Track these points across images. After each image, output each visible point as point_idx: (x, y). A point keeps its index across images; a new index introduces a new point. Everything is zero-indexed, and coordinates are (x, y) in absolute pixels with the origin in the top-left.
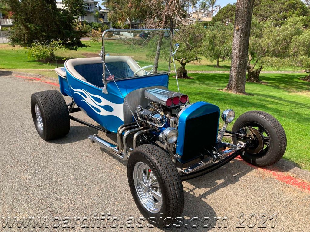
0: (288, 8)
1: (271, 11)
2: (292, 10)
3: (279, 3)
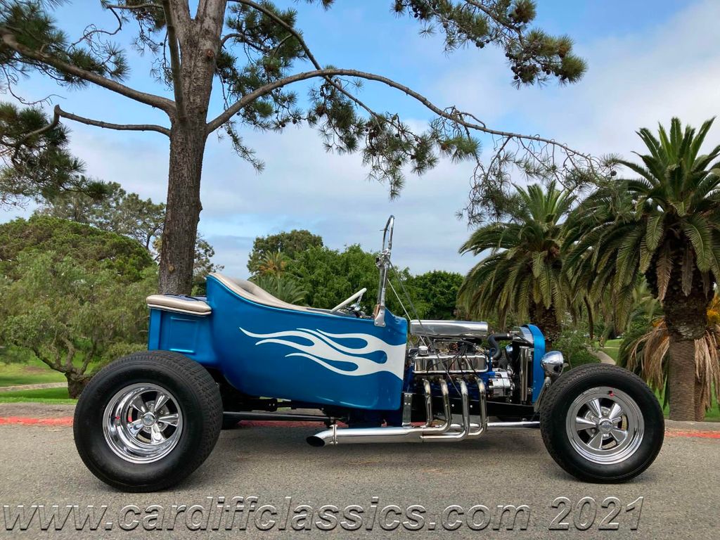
0: (114, 251)
1: (79, 254)
2: (123, 257)
3: (92, 240)
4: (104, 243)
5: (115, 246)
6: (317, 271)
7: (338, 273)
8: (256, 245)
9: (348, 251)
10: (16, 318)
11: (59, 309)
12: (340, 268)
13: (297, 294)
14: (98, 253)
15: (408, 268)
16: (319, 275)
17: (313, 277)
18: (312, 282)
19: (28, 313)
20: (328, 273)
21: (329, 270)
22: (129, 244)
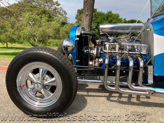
4: (39, 10)
5: (42, 11)
6: (99, 19)
7: (104, 19)
8: (78, 11)
9: (108, 13)
10: (23, 31)
11: (33, 29)
12: (105, 18)
13: (93, 26)
14: (38, 13)
15: (126, 18)
16: (100, 20)
17: (98, 21)
18: (97, 22)
19: (26, 30)
20: (102, 20)
21: (102, 19)
22: (46, 11)
